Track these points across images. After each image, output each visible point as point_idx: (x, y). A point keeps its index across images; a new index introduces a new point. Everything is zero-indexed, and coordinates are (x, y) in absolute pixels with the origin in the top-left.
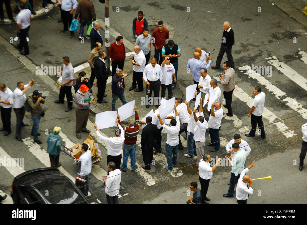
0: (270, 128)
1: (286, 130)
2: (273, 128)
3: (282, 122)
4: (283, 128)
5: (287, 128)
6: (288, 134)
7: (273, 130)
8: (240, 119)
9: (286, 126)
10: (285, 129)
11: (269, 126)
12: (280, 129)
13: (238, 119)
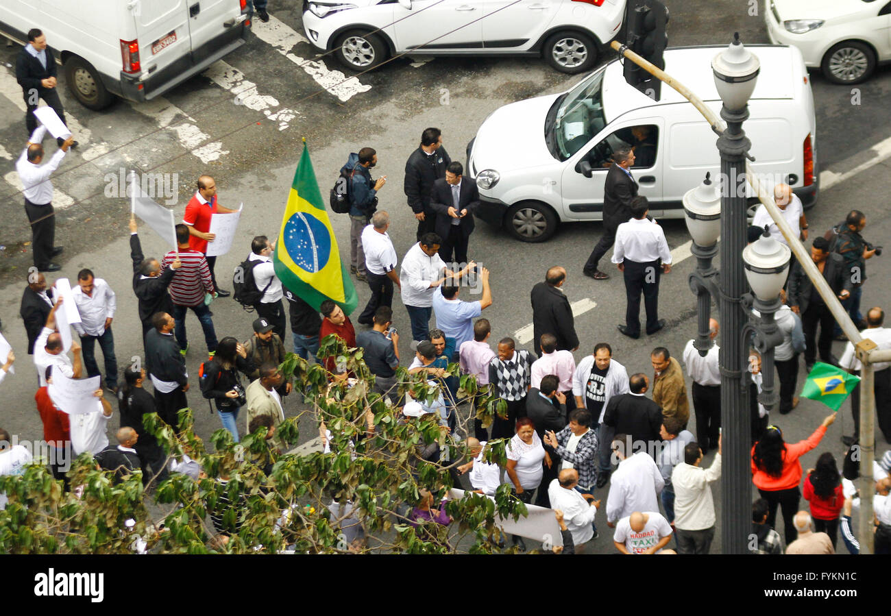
0: (160, 141)
1: (203, 144)
2: (169, 142)
3: (192, 123)
4: (194, 138)
5: (204, 137)
6: (205, 153)
7: (169, 146)
8: (85, 126)
9: (202, 131)
10: (199, 141)
11: (158, 138)
12: (185, 142)
13: (81, 127)
